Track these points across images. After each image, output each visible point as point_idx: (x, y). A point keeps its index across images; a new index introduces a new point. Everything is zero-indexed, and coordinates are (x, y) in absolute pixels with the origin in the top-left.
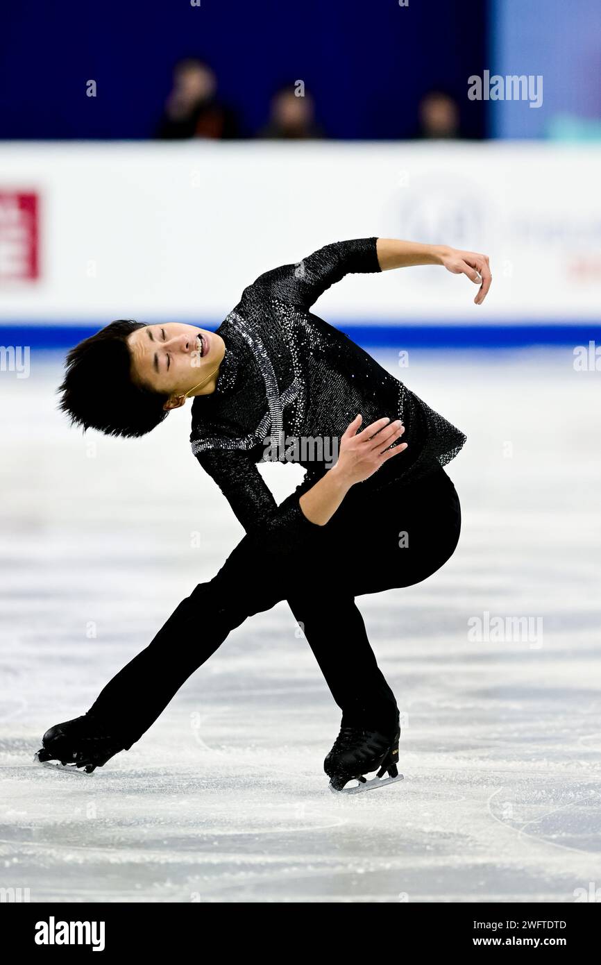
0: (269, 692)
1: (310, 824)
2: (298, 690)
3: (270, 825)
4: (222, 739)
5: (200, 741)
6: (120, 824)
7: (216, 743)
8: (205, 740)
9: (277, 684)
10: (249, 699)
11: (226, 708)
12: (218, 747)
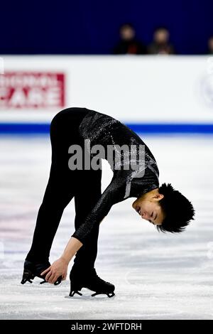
0: (152, 263)
1: (169, 313)
2: (164, 262)
3: (154, 313)
4: (136, 280)
5: (127, 282)
6: (97, 313)
7: (133, 282)
8: (129, 281)
9: (156, 260)
10: (145, 266)
11: (137, 269)
12: (134, 284)
